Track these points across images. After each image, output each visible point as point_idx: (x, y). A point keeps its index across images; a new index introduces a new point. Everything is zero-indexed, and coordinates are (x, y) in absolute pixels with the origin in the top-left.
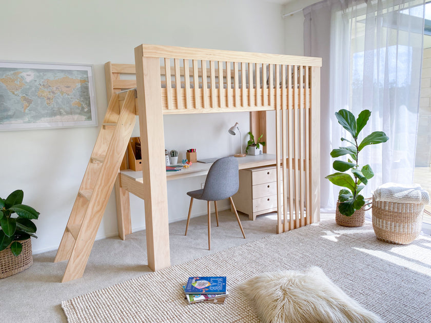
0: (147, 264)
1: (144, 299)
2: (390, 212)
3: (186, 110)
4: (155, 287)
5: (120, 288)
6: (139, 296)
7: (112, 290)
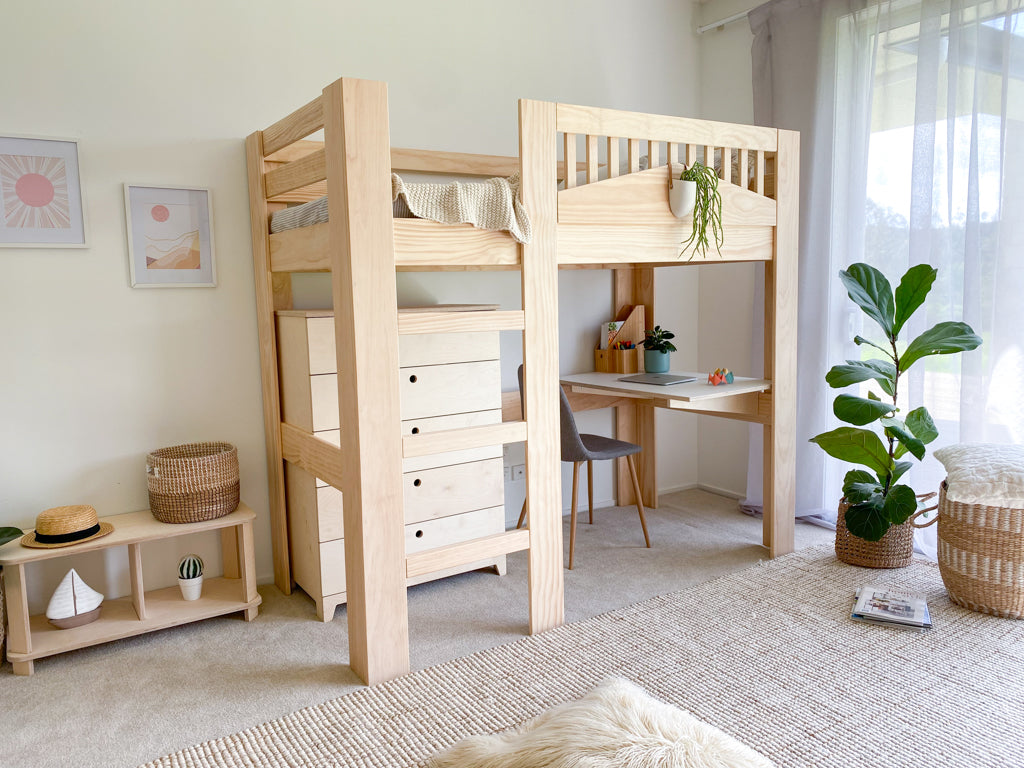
0: (348, 663)
2: (991, 531)
4: (370, 730)
5: (275, 735)
6: (327, 757)
7: (253, 738)
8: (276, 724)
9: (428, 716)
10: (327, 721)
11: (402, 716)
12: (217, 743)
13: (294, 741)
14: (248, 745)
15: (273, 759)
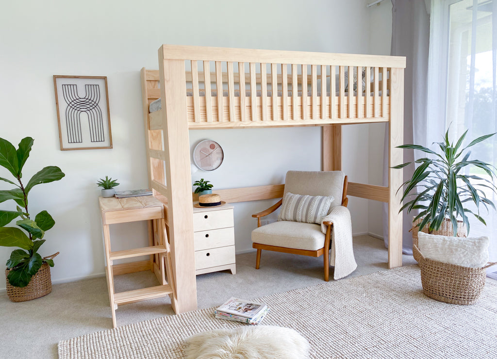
1: (149, 345)
3: (217, 123)
4: (168, 332)
5: (128, 331)
6: (146, 341)
7: (119, 331)
8: (130, 326)
9: (194, 329)
10: (151, 327)
11: (184, 328)
12: (104, 332)
13: (135, 333)
14: (116, 334)
15: (124, 340)
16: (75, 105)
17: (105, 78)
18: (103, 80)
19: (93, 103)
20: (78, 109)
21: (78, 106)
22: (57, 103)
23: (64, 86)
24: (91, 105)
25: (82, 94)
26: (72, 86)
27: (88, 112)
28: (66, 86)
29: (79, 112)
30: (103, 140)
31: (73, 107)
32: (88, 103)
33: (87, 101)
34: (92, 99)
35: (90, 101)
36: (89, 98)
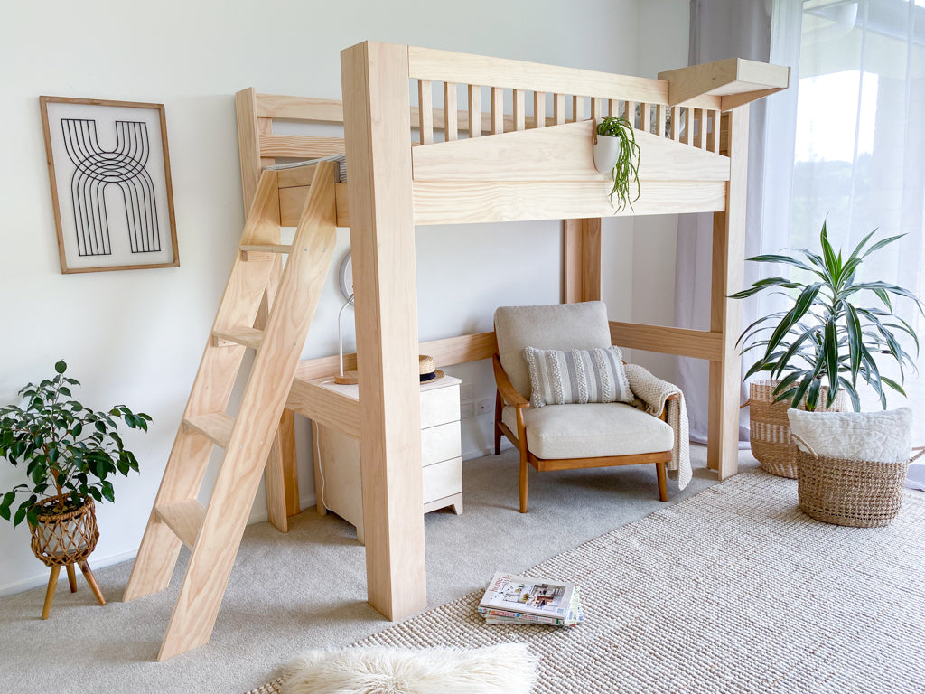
16: (93, 168)
17: (160, 109)
18: (157, 112)
19: (134, 164)
20: (100, 177)
21: (99, 171)
22: (50, 163)
23: (65, 122)
24: (129, 168)
25: (108, 142)
26: (84, 123)
27: (123, 184)
28: (71, 123)
29: (102, 184)
30: (157, 248)
31: (88, 172)
32: (121, 164)
33: (121, 158)
34: (131, 155)
35: (127, 160)
36: (125, 153)
